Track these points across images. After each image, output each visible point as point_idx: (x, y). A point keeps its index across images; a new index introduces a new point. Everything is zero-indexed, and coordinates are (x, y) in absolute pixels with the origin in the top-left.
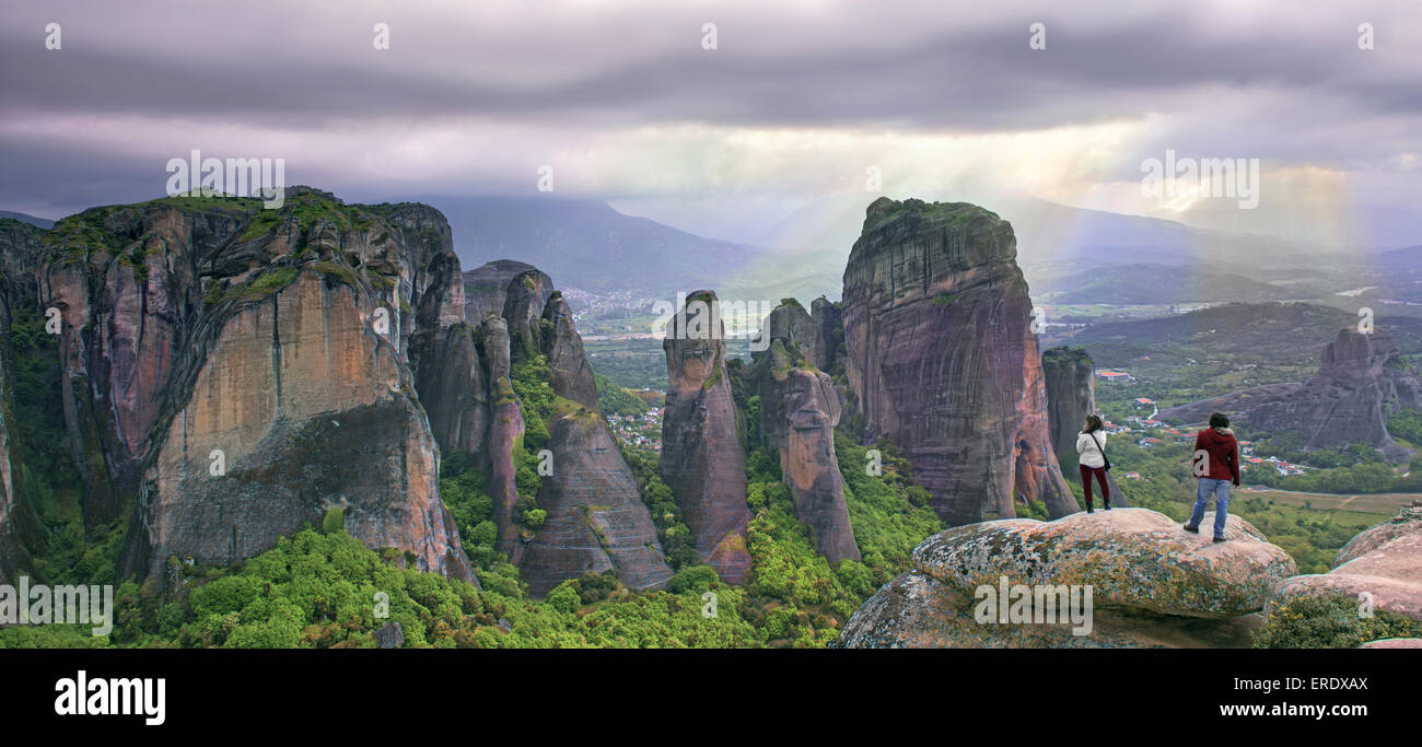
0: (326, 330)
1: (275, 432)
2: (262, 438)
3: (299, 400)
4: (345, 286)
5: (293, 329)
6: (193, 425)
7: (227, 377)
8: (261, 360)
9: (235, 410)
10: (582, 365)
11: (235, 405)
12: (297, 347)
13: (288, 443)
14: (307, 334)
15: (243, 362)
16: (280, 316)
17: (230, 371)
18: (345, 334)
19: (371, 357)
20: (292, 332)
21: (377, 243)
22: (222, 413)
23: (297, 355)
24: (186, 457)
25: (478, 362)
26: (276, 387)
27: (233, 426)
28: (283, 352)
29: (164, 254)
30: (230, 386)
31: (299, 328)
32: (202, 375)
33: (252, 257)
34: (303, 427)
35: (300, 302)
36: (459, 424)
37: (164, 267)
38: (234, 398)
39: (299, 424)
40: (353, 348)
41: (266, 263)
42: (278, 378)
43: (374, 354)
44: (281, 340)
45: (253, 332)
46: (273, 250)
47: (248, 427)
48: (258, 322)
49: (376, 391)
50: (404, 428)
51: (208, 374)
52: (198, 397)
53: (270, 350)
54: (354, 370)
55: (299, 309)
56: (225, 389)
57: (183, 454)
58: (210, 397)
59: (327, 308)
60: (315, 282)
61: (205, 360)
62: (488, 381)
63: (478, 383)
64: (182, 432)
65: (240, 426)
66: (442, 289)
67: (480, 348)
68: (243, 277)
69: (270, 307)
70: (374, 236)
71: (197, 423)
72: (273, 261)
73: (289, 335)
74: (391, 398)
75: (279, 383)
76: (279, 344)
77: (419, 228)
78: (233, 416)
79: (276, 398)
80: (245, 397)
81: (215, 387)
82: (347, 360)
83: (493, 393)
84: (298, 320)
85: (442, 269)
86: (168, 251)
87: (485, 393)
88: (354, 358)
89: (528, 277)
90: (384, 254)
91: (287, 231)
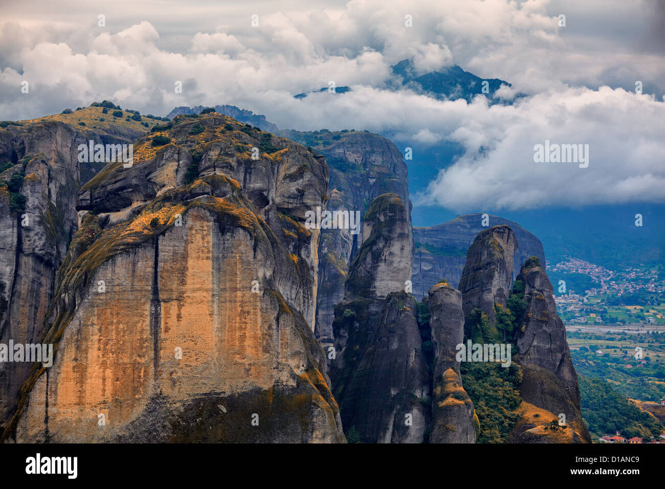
0: (215, 286)
1: (150, 411)
2: (134, 417)
3: (180, 374)
4: (241, 231)
5: (176, 282)
6: (55, 392)
7: (96, 337)
8: (136, 319)
9: (104, 380)
10: (562, 361)
11: (104, 372)
12: (180, 307)
13: (164, 427)
14: (194, 291)
15: (115, 321)
16: (160, 264)
17: (100, 330)
18: (239, 294)
19: (270, 327)
20: (174, 286)
21: (292, 178)
22: (89, 381)
23: (179, 317)
24: (47, 431)
25: (419, 346)
26: (152, 354)
27: (101, 399)
28: (163, 312)
29: (45, 181)
30: (99, 349)
31: (183, 282)
32: (67, 334)
33: (136, 188)
34: (182, 409)
35: (186, 250)
36: (391, 427)
37: (43, 198)
38: (104, 365)
39: (178, 405)
40: (248, 313)
41: (151, 196)
42: (156, 344)
43: (274, 323)
44: (160, 296)
45: (127, 283)
46: (158, 180)
47: (118, 403)
48: (134, 271)
49: (275, 373)
50: (306, 424)
51: (75, 330)
52: (62, 360)
53: (148, 308)
54: (248, 342)
55: (185, 257)
56: (94, 354)
57: (43, 426)
58: (76, 359)
59: (218, 258)
60: (206, 223)
61: (73, 313)
62: (431, 373)
63: (418, 374)
64: (44, 399)
65: (110, 400)
66: (381, 245)
67: (424, 329)
68: (124, 214)
69: (150, 253)
70: (288, 169)
71: (60, 392)
72: (159, 193)
73: (172, 290)
74: (292, 383)
75: (156, 350)
76: (159, 301)
77: (365, 165)
78: (101, 387)
79: (152, 370)
80: (116, 364)
81: (83, 347)
82: (241, 328)
83: (438, 390)
84: (183, 271)
85: (382, 219)
86: (50, 179)
87: (426, 389)
88: (249, 326)
89: (495, 235)
90: (301, 193)
91: (176, 156)
